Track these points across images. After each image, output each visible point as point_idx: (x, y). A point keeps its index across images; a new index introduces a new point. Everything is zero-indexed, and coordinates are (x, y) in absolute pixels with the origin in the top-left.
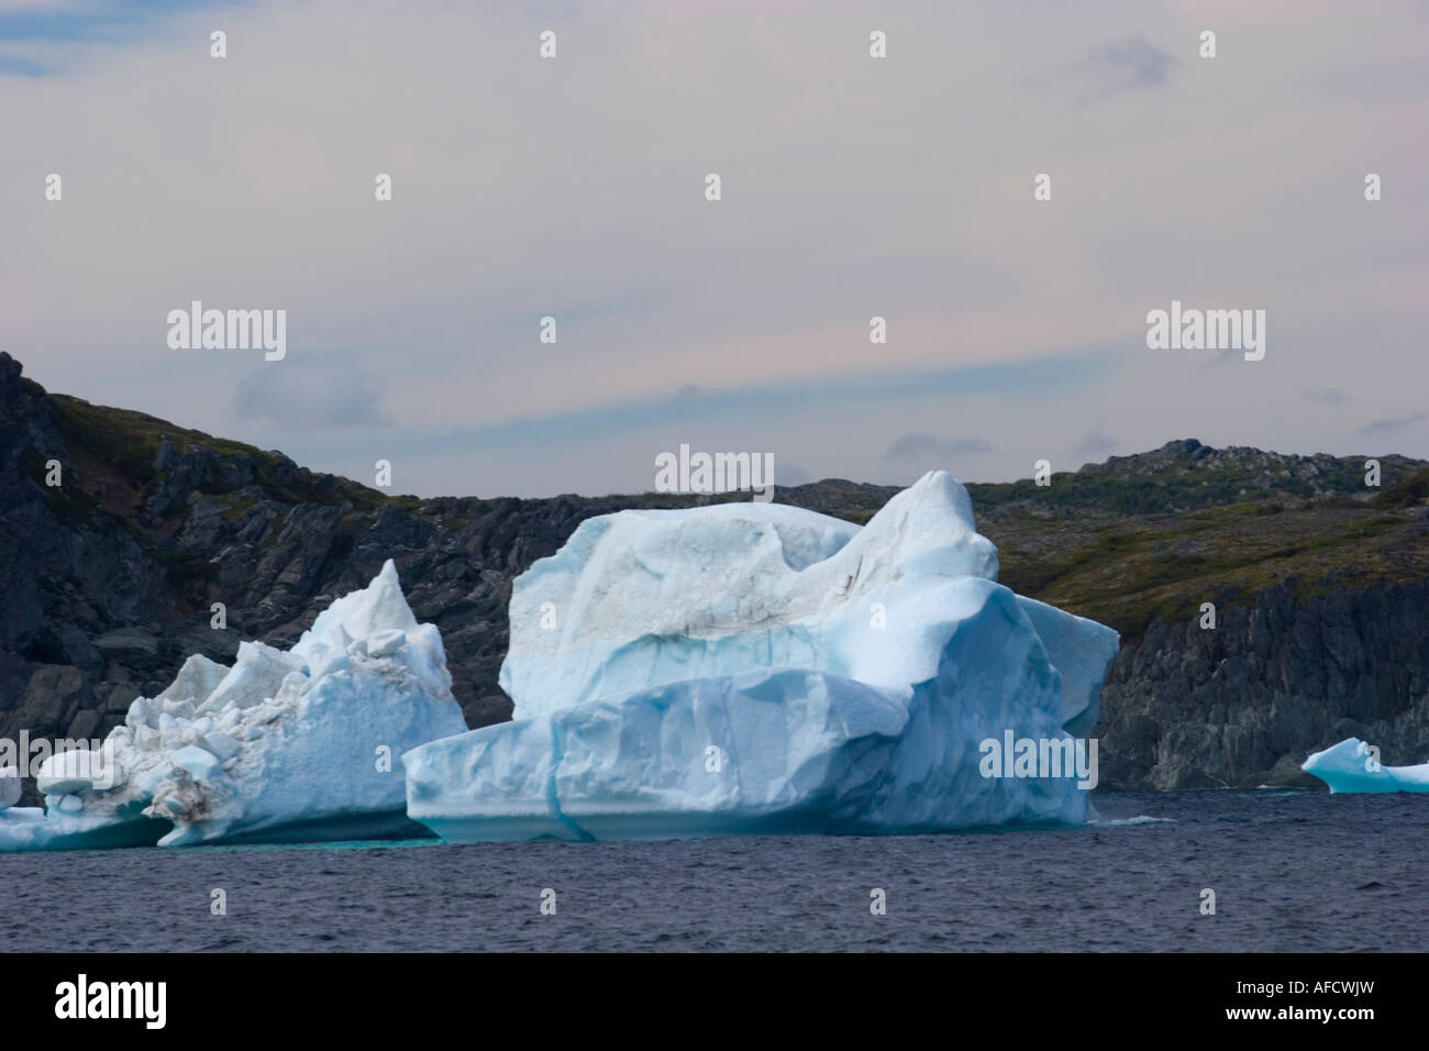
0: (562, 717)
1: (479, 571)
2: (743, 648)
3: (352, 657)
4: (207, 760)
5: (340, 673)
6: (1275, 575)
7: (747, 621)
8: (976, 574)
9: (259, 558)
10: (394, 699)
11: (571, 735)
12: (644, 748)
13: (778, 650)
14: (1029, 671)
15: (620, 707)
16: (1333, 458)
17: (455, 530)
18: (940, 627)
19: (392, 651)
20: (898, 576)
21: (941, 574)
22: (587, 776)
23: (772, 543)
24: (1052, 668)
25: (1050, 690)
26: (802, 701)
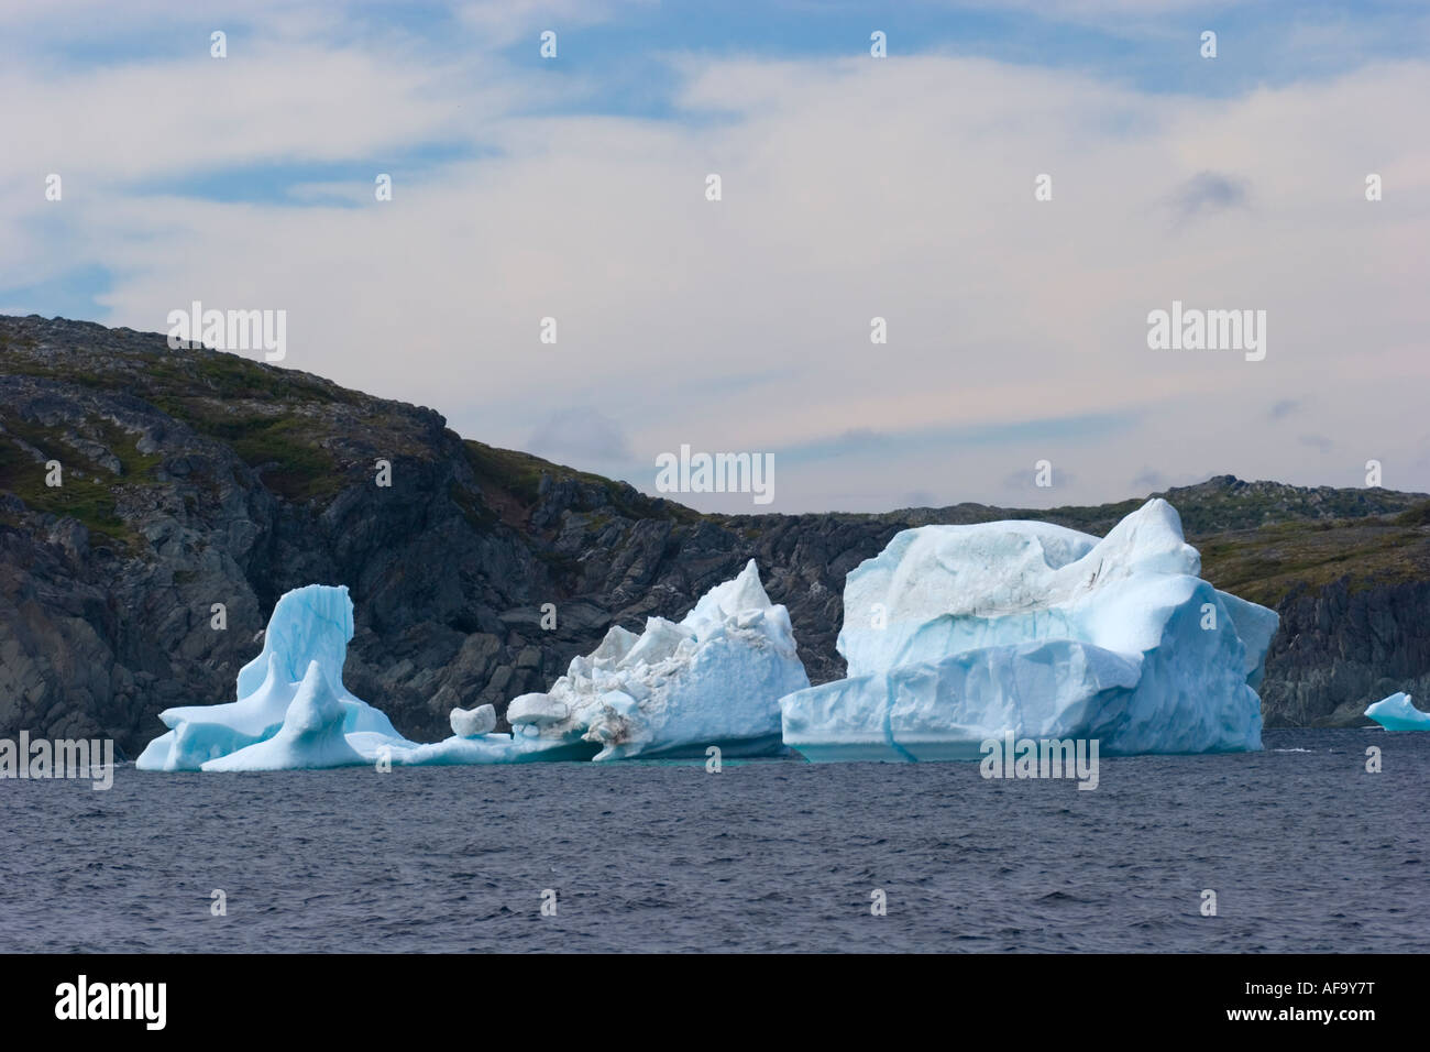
0: (895, 673)
1: (770, 568)
2: (1015, 625)
3: (727, 629)
4: (628, 700)
5: (719, 640)
6: (1334, 574)
7: (1017, 605)
8: (1185, 573)
9: (613, 558)
10: (757, 658)
11: (901, 686)
12: (954, 696)
13: (1040, 626)
14: (1223, 641)
15: (937, 667)
16: (1332, 489)
17: (751, 539)
18: (1163, 610)
19: (755, 624)
20: (1129, 574)
21: (1160, 573)
22: (913, 715)
23: (1036, 550)
24: (1239, 640)
25: (1238, 655)
26: (1065, 663)
